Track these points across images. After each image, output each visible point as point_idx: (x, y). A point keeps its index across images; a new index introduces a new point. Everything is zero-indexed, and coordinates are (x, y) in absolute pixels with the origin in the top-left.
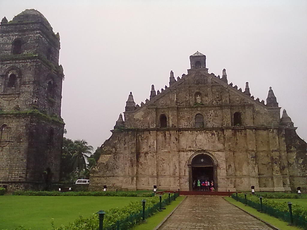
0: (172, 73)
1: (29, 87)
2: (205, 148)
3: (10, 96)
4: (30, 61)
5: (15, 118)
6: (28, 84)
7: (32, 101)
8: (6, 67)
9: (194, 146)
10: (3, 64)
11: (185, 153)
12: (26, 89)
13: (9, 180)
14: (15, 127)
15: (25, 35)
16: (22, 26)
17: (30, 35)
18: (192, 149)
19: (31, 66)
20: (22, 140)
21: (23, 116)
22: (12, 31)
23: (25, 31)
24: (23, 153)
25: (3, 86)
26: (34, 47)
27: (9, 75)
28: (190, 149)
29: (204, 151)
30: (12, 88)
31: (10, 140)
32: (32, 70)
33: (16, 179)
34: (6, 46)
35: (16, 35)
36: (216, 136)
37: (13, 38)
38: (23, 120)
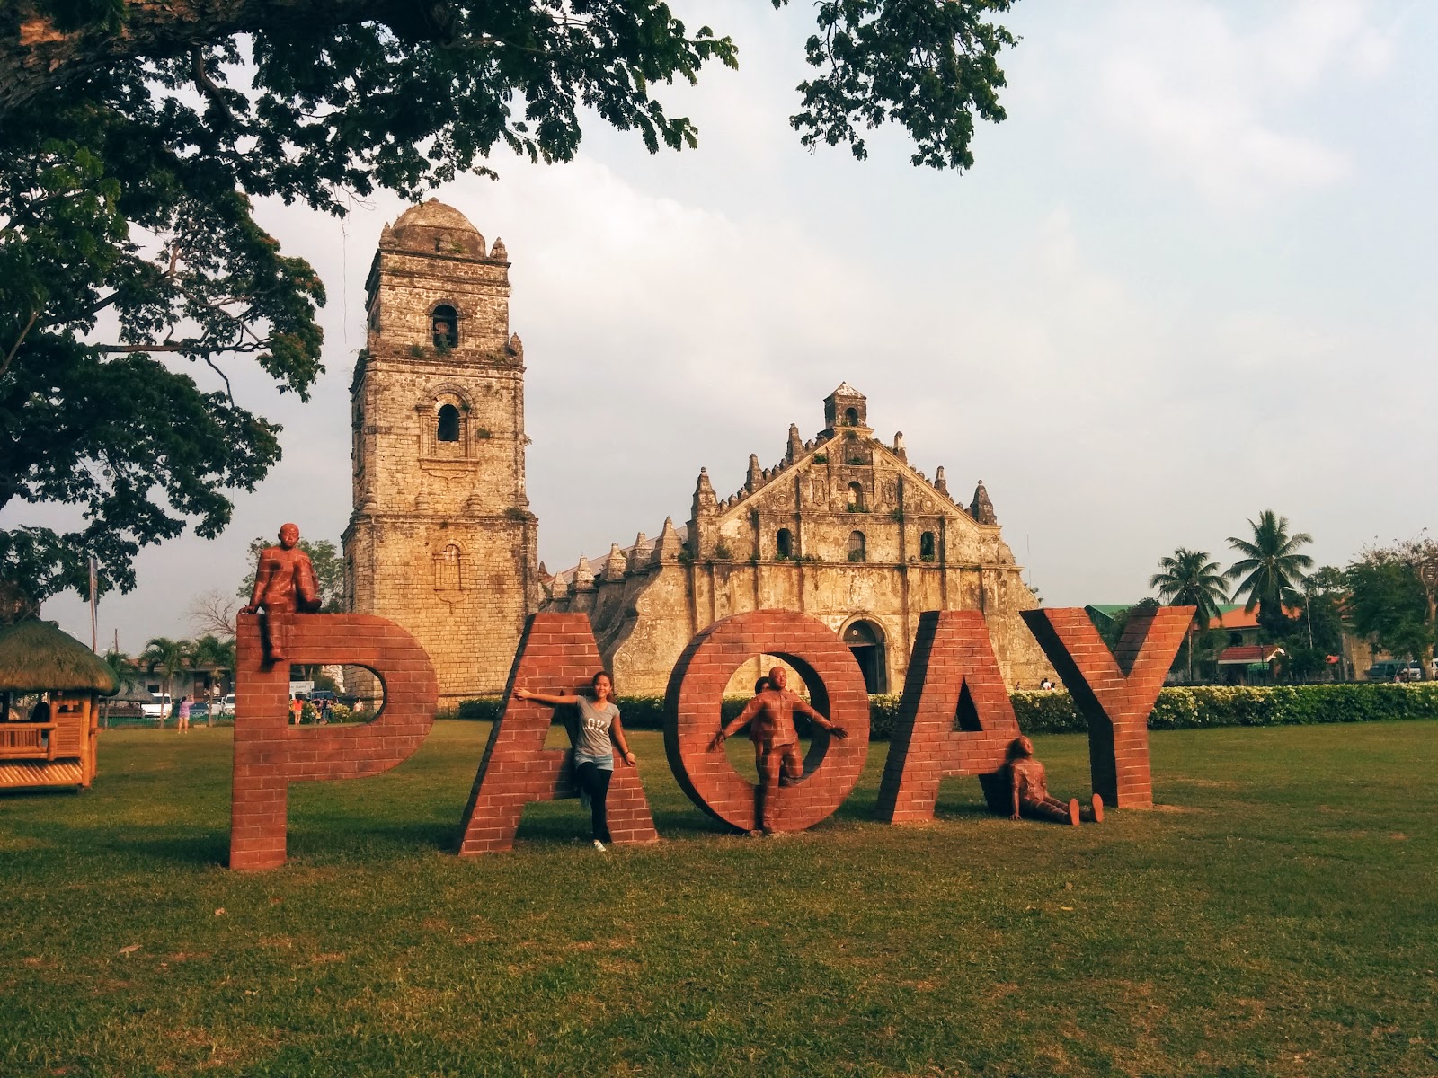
0: (793, 429)
1: (501, 446)
2: (869, 607)
3: (448, 466)
4: (497, 375)
5: (480, 528)
6: (499, 439)
7: (516, 485)
8: (427, 380)
9: (848, 602)
10: (417, 372)
11: (831, 617)
12: (495, 451)
13: (481, 688)
14: (482, 551)
15: (465, 293)
16: (451, 264)
17: (481, 296)
18: (845, 609)
19: (504, 388)
20: (505, 587)
21: (501, 524)
22: (422, 275)
23: (461, 281)
24: (513, 619)
25: (425, 435)
26: (496, 332)
27: (438, 406)
28: (839, 608)
29: (864, 612)
30: (453, 444)
31: (473, 586)
32: (505, 400)
33: (498, 683)
34: (408, 317)
35: (436, 290)
36: (889, 580)
37: (428, 297)
38: (502, 534)
